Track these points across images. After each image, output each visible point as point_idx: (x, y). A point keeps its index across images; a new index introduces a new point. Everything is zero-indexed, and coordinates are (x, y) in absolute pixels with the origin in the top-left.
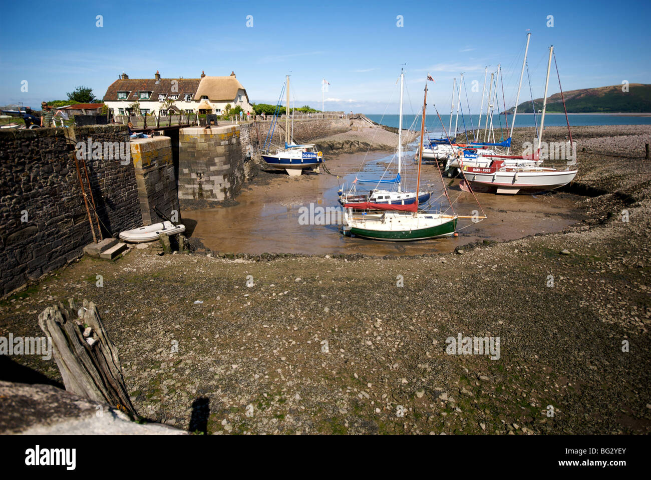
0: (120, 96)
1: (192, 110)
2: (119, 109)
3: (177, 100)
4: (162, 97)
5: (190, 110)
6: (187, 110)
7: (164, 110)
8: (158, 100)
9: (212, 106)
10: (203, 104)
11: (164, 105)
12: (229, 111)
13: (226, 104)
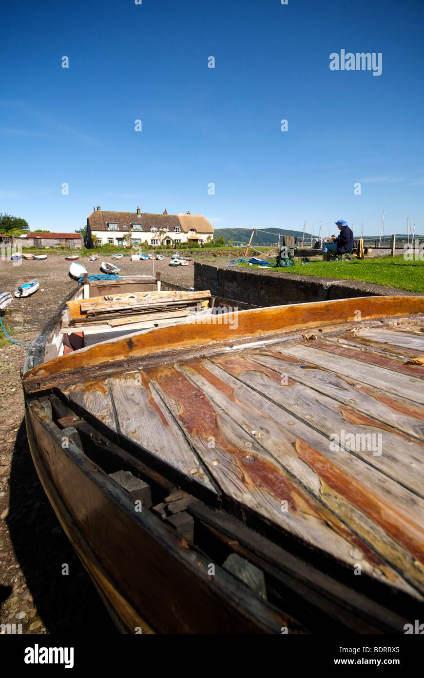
0: (111, 226)
1: (180, 240)
2: (108, 238)
3: (169, 232)
4: (155, 229)
5: (178, 240)
6: (175, 240)
7: (154, 240)
8: (150, 231)
9: (199, 236)
10: (191, 235)
11: (155, 235)
12: (209, 241)
13: (207, 235)
